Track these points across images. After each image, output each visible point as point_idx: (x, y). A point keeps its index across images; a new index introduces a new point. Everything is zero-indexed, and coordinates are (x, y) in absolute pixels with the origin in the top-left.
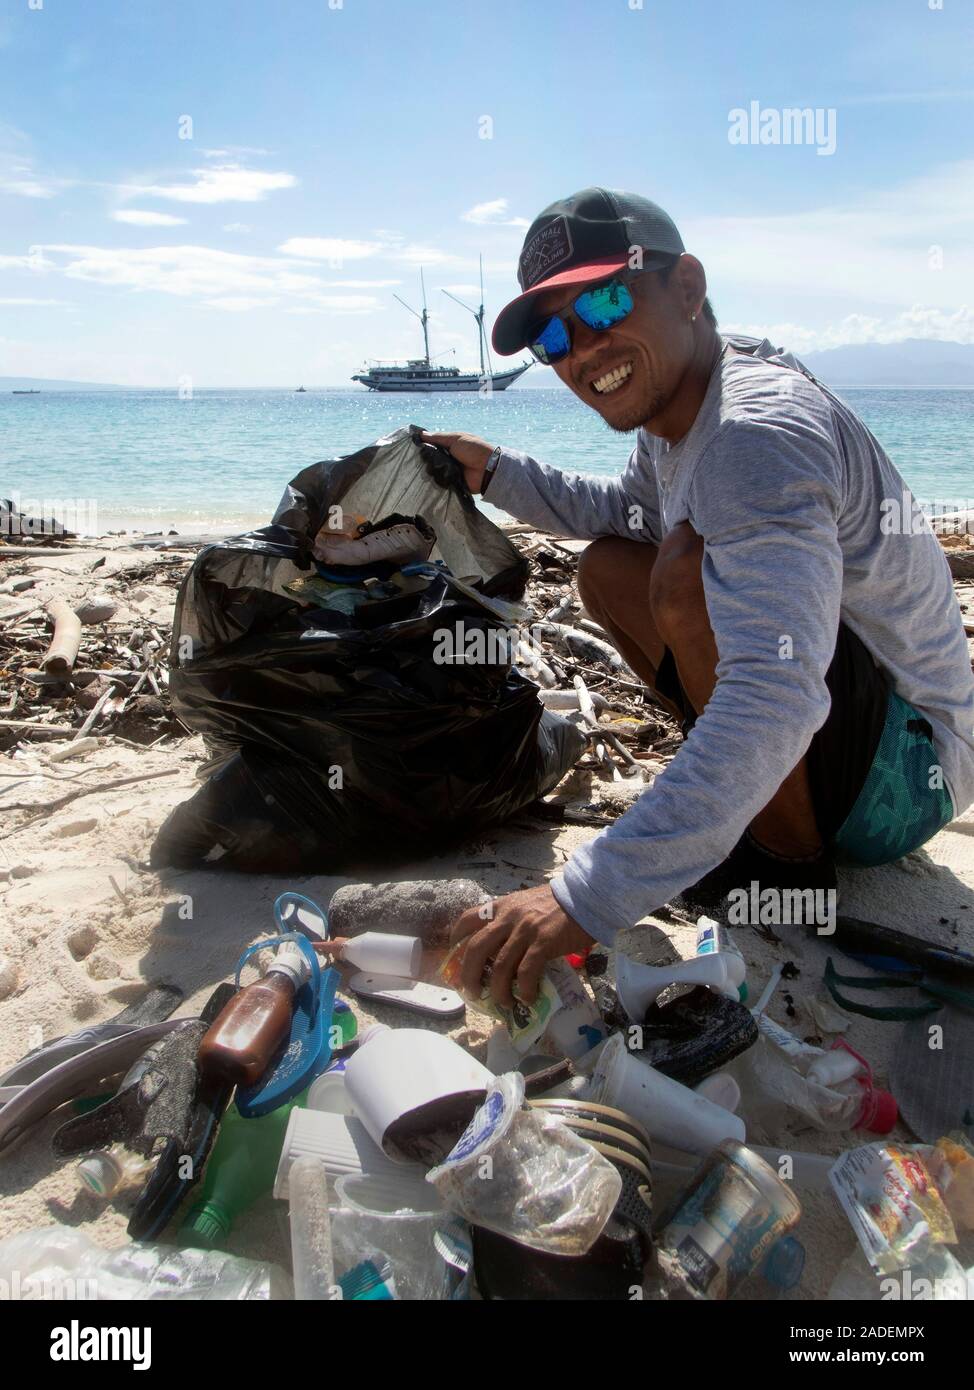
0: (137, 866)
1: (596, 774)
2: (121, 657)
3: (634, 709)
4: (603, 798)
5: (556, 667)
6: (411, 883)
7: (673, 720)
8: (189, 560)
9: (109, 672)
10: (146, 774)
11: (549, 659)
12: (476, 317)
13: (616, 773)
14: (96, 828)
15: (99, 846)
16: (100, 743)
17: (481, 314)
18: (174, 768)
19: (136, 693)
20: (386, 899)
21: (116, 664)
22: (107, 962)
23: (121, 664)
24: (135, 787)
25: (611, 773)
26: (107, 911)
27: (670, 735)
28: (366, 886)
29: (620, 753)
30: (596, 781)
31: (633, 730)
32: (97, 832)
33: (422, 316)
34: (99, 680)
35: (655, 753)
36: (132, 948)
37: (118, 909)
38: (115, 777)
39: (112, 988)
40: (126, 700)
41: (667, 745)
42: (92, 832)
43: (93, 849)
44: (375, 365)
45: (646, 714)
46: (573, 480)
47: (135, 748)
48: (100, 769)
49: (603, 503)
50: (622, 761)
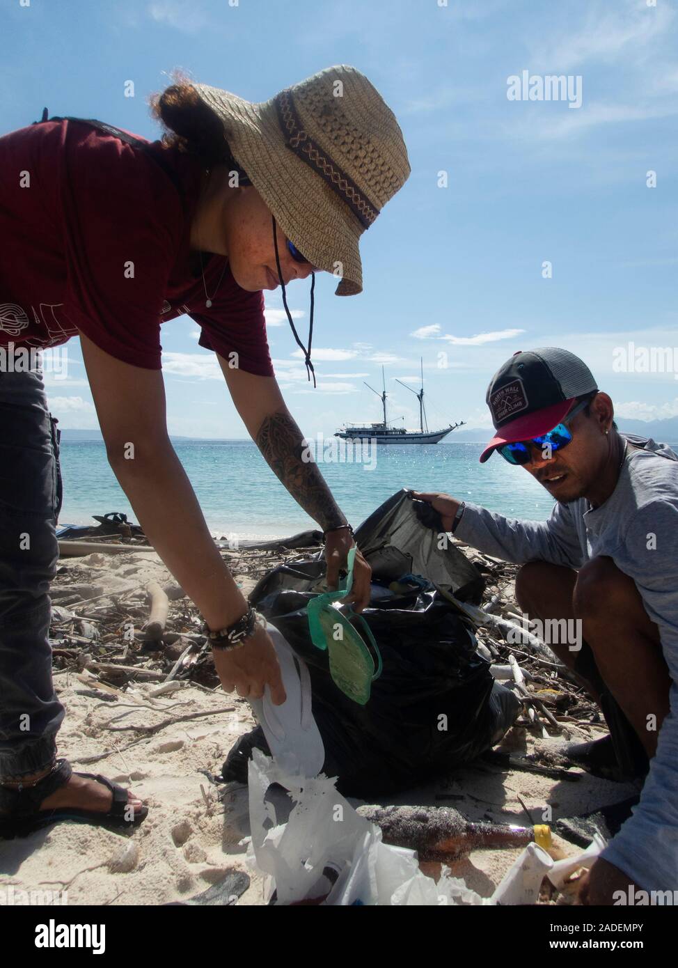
0: (213, 778)
1: (529, 732)
2: (194, 624)
3: (551, 682)
4: (537, 751)
5: (491, 647)
6: (410, 807)
7: (581, 692)
8: (236, 558)
9: (186, 635)
10: (213, 710)
11: (486, 641)
12: (418, 396)
13: (545, 732)
14: (183, 748)
15: (184, 762)
16: (181, 686)
17: (422, 395)
18: (231, 707)
19: (204, 650)
20: (392, 818)
21: (191, 629)
22: (198, 850)
23: (194, 629)
24: (206, 719)
25: (541, 731)
26: (196, 810)
27: (580, 703)
28: (377, 807)
29: (545, 715)
30: (529, 737)
31: (553, 698)
32: (184, 751)
33: (382, 396)
34: (181, 640)
35: (569, 717)
36: (212, 841)
37: (203, 809)
38: (193, 711)
39: (201, 870)
40: (198, 655)
41: (578, 711)
42: (180, 751)
43: (181, 764)
44: (350, 427)
45: (560, 686)
46: (513, 523)
47: (205, 691)
48: (183, 705)
49: (535, 539)
50: (548, 722)
